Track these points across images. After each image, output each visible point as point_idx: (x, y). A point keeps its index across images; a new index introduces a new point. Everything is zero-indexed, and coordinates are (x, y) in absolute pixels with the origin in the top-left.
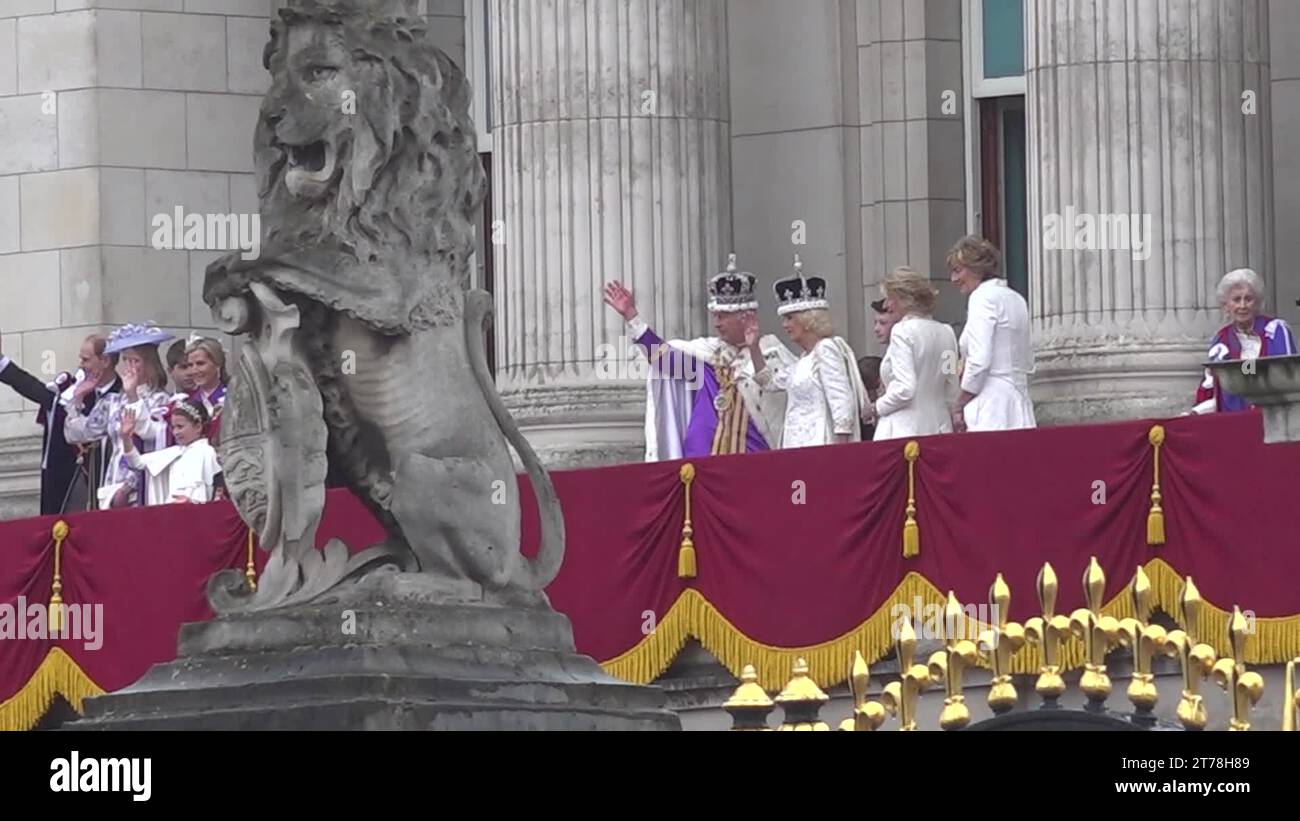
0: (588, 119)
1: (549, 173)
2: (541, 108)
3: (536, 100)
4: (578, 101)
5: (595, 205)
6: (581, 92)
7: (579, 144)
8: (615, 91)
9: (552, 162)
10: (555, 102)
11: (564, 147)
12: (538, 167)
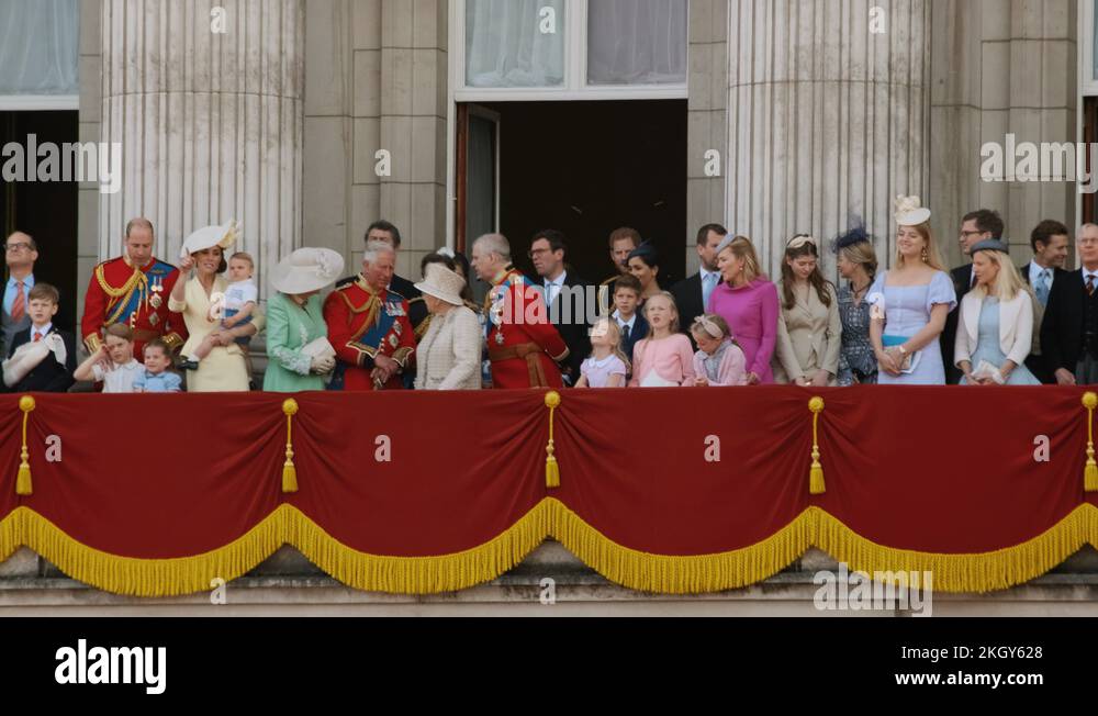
0: (237, 93)
1: (201, 136)
2: (193, 81)
3: (189, 72)
4: (228, 78)
5: (241, 166)
6: (232, 71)
7: (228, 115)
8: (258, 71)
9: (204, 127)
10: (209, 77)
11: (216, 114)
12: (189, 131)
